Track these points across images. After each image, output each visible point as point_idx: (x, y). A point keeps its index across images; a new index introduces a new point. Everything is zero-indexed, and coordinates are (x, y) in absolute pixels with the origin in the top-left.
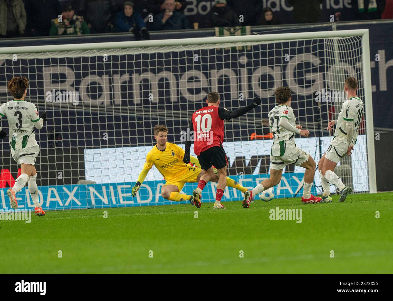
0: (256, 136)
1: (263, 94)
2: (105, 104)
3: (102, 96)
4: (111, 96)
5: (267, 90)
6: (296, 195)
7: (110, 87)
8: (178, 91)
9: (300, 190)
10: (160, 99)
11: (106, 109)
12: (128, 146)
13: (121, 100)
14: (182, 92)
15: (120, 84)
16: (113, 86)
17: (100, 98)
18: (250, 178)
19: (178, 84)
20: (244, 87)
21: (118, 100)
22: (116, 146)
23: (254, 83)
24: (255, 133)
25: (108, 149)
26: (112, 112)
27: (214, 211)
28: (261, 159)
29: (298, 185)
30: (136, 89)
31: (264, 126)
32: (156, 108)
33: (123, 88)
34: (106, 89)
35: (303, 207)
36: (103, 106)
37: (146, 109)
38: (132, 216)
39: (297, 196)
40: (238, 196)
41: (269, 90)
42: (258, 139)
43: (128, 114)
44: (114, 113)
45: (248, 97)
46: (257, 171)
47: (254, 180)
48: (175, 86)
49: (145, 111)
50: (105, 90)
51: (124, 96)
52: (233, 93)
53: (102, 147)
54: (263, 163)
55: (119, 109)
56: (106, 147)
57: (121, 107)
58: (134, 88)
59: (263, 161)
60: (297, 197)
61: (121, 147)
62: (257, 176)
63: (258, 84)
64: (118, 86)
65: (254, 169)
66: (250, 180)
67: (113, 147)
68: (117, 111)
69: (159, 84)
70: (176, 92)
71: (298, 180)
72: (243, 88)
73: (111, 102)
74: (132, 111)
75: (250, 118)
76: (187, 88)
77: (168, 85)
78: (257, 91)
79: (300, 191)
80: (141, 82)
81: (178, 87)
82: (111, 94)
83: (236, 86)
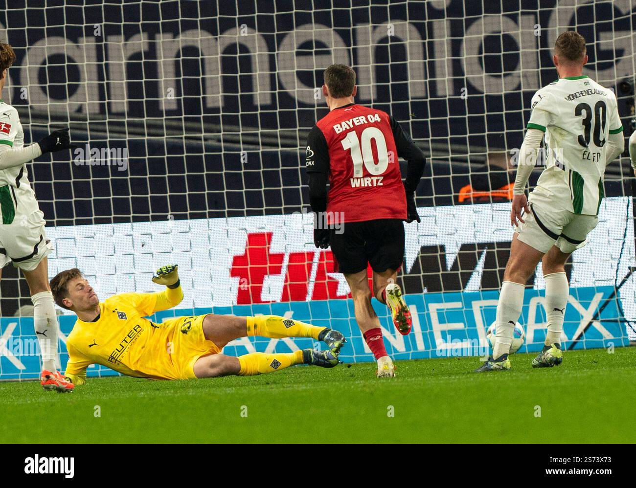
0: (472, 194)
1: (489, 85)
2: (87, 111)
3: (80, 91)
4: (103, 92)
5: (500, 76)
6: (575, 343)
7: (100, 67)
8: (272, 77)
9: (585, 330)
10: (226, 98)
11: (90, 123)
12: (146, 219)
13: (126, 100)
14: (283, 80)
15: (124, 61)
16: (107, 65)
17: (74, 97)
18: (458, 299)
19: (272, 59)
20: (442, 67)
21: (121, 101)
22: (114, 218)
23: (468, 56)
24: (470, 187)
25: (94, 227)
26: (105, 131)
27: (364, 386)
28: (485, 251)
29: (579, 320)
30: (166, 72)
31: (493, 167)
32: (216, 120)
33: (133, 71)
34: (89, 72)
35: (591, 375)
36: (81, 115)
37: (190, 124)
38: (154, 399)
39: (577, 346)
40: (427, 347)
41: (505, 75)
42: (479, 200)
43: (146, 138)
44: (108, 134)
45: (451, 93)
46: (475, 283)
47: (468, 305)
48: (266, 65)
49: (188, 130)
50: (85, 75)
51: (134, 90)
52: (413, 84)
53: (79, 223)
54: (489, 263)
55: (122, 124)
56: (89, 222)
57: (126, 120)
58: (161, 69)
59: (490, 256)
60: (575, 349)
61: (127, 220)
62: (475, 297)
63: (476, 61)
64: (121, 65)
65: (467, 278)
66: (458, 305)
67: (108, 221)
68: (117, 128)
69: (223, 59)
70: (267, 81)
71: (580, 305)
72: (438, 70)
73: (102, 106)
74: (155, 128)
75: (457, 147)
76: (296, 69)
77: (247, 64)
78: (473, 78)
79: (584, 334)
80: (178, 56)
81: (272, 67)
82: (101, 87)
83: (422, 66)
